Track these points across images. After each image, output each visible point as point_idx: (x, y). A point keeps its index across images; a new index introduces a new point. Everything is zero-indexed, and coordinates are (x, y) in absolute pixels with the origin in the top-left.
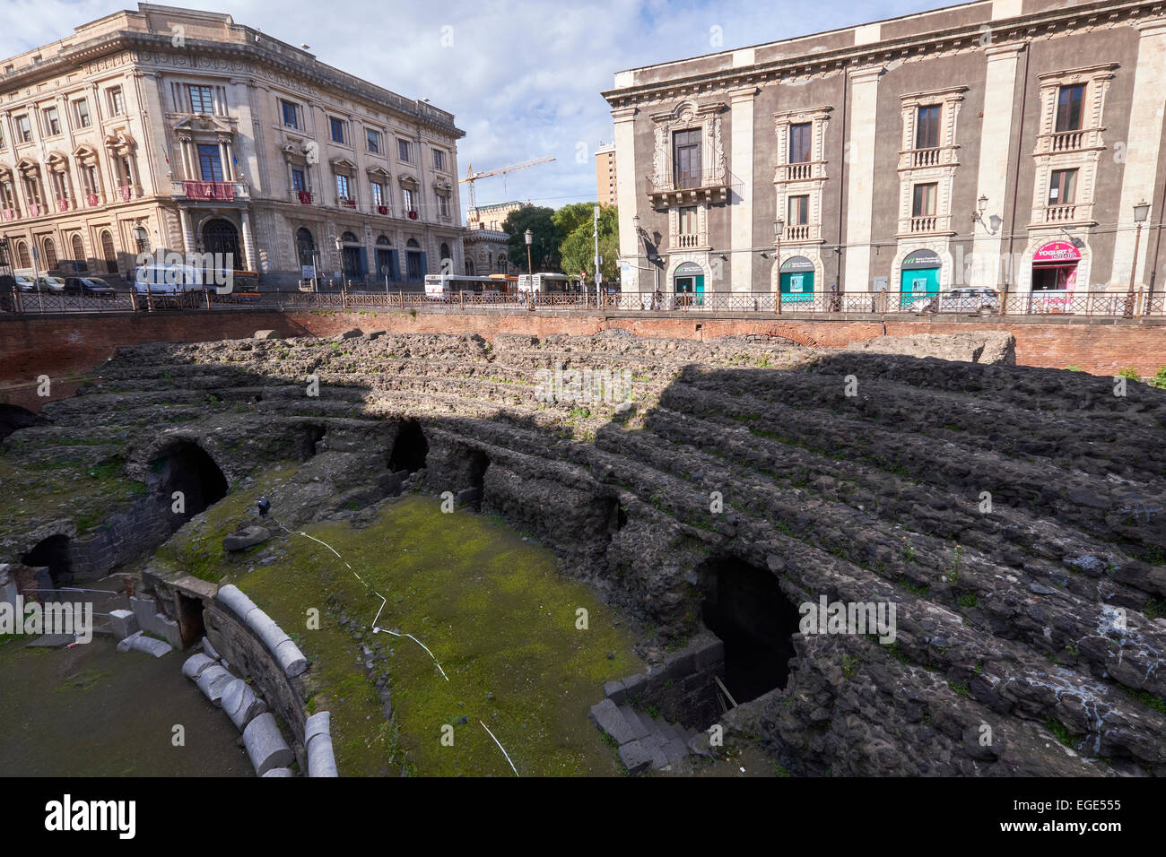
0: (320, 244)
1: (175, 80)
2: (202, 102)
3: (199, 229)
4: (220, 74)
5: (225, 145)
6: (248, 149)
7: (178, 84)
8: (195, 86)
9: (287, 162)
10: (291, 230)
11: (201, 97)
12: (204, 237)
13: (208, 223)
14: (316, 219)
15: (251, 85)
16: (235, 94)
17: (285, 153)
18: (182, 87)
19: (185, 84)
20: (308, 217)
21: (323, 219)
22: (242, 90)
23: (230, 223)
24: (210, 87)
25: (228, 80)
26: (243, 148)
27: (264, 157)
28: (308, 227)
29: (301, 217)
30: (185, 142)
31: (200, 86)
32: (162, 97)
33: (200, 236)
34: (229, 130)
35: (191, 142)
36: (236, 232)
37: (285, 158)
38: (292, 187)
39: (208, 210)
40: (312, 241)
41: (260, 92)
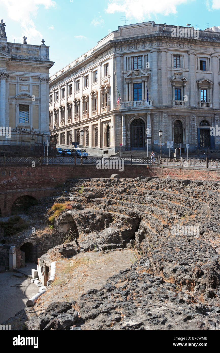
0: (187, 128)
1: (128, 56)
2: (138, 63)
3: (129, 124)
4: (146, 49)
5: (144, 82)
6: (154, 82)
7: (129, 58)
8: (135, 57)
9: (173, 86)
10: (171, 122)
11: (137, 61)
12: (131, 128)
13: (134, 121)
14: (186, 114)
15: (159, 51)
16: (151, 57)
17: (172, 82)
18: (130, 59)
19: (132, 57)
20: (181, 114)
21: (189, 114)
22: (155, 54)
23: (142, 120)
24: (141, 56)
25: (149, 51)
26: (152, 83)
27: (161, 85)
28: (181, 120)
29: (177, 114)
30: (128, 84)
31: (137, 57)
32: (122, 65)
33: (129, 128)
34: (147, 75)
35: (131, 83)
36: (144, 125)
37: (172, 84)
38: (174, 99)
39: (134, 115)
40: (182, 127)
41: (163, 54)
